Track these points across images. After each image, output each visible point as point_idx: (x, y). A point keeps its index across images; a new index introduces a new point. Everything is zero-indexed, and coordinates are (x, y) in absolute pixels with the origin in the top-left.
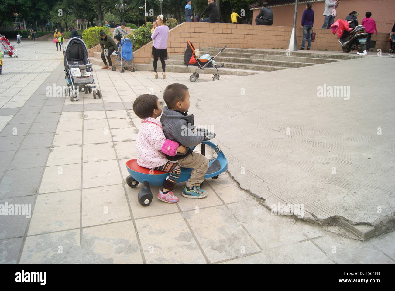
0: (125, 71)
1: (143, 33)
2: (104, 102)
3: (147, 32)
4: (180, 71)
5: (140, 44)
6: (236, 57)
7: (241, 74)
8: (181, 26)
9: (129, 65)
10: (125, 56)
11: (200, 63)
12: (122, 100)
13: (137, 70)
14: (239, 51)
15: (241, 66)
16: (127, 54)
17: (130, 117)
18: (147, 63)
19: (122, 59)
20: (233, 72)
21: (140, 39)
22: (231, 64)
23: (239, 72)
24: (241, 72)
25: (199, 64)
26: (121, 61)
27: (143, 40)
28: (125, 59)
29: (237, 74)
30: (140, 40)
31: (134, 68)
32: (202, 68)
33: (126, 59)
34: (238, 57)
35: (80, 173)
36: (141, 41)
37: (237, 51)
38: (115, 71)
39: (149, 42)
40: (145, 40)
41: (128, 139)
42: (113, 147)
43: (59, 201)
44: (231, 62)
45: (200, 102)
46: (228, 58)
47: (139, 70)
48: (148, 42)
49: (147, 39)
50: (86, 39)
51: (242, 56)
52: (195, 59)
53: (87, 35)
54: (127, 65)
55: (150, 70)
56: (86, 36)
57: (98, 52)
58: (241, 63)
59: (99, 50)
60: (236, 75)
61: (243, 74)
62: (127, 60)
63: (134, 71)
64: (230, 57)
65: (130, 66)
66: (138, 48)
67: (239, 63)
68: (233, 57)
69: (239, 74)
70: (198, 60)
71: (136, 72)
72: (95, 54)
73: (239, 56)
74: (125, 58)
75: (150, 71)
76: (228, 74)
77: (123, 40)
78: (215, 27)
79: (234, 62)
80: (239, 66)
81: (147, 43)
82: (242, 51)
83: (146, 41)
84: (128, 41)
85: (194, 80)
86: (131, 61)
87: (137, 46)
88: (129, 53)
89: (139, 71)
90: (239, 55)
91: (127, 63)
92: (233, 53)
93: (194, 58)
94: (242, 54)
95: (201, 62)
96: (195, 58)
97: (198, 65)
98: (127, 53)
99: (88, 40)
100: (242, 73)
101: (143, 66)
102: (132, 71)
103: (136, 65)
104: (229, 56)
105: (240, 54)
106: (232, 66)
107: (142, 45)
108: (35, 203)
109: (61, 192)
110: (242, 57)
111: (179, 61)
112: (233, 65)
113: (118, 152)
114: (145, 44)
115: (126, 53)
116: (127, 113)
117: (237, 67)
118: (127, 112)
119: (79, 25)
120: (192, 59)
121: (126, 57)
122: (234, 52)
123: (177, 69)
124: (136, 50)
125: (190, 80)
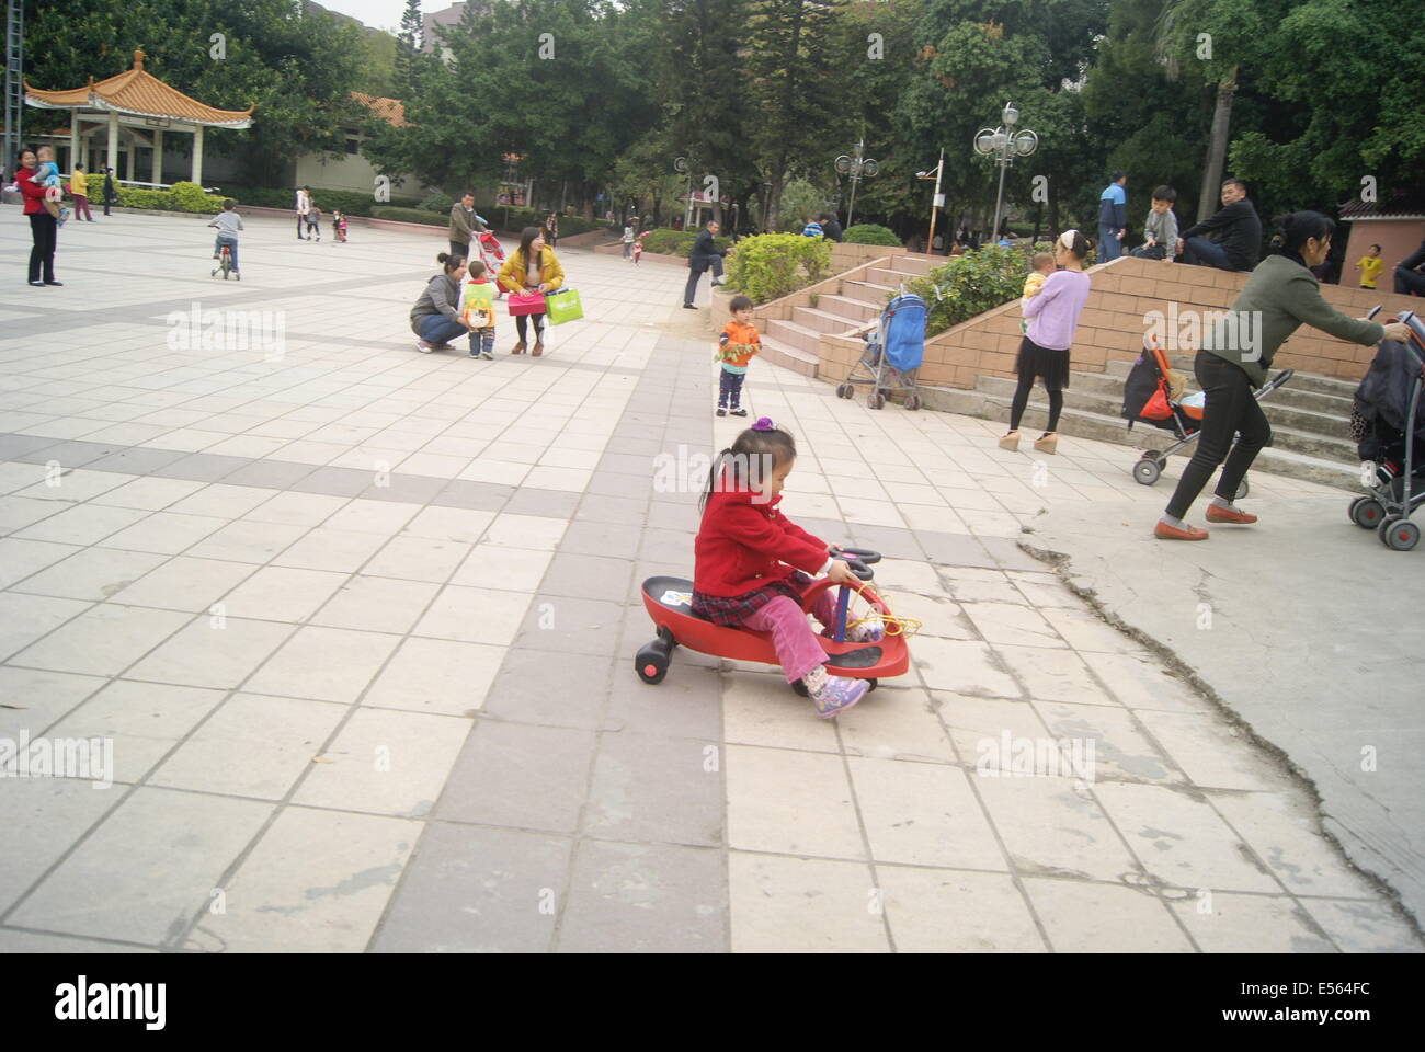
0: (887, 404)
1: (965, 279)
2: (848, 520)
3: (980, 280)
4: (1084, 432)
5: (949, 317)
6: (1309, 408)
7: (1328, 478)
8: (1106, 271)
9: (902, 386)
10: (893, 353)
11: (1181, 419)
12: (906, 522)
13: (924, 406)
14: (1322, 386)
15: (1330, 448)
16: (903, 347)
17: (953, 596)
18: (963, 386)
19: (885, 361)
20: (1296, 466)
21: (952, 301)
22: (1288, 435)
23: (1321, 469)
24: (1328, 472)
25: (1180, 425)
26: (879, 369)
27: (963, 305)
28: (895, 365)
29: (1310, 475)
30: (952, 303)
31: (916, 398)
32: (1188, 437)
33: (897, 365)
34: (1318, 410)
35: (847, 795)
36: (953, 307)
37: (1312, 384)
38: (849, 401)
39: (982, 312)
40: (969, 303)
41: (976, 686)
42: (932, 710)
43: (809, 895)
44: (1286, 425)
45: (1210, 581)
46: (1276, 410)
47: (934, 405)
48: (978, 314)
49: (978, 303)
50: (752, 272)
51: (1333, 407)
52: (1168, 404)
53: (756, 259)
54: (895, 385)
55: (973, 413)
56: (753, 263)
57: (782, 319)
58: (1327, 434)
59: (787, 315)
60: (1308, 480)
61: (1336, 480)
62: (899, 368)
63: (915, 408)
64: (1284, 404)
65: (905, 388)
66: (940, 330)
67: (1319, 432)
68: (1294, 405)
69: (1319, 477)
70: (1179, 409)
71: (921, 414)
72: (775, 325)
73: (1321, 407)
74: (894, 359)
75: (970, 415)
76: (1274, 472)
77: (901, 299)
78: (1235, 286)
79: (1301, 428)
80: (1320, 445)
81: (973, 315)
82: (1334, 389)
83: (973, 308)
84: (914, 302)
85: (1148, 479)
86: (910, 373)
87: (937, 324)
88: (910, 344)
89: (931, 409)
90: (1322, 404)
91: (899, 376)
92: (1297, 392)
93: (1163, 399)
94: (1334, 402)
95: (1186, 416)
96: (1167, 398)
97: (1174, 427)
98: (905, 343)
99: (756, 275)
100: (1331, 475)
101: (949, 394)
102: (909, 409)
103: (926, 389)
104: (1279, 403)
105: (1328, 400)
106: (1292, 441)
107: (953, 322)
108: (727, 881)
109: (805, 858)
110: (1331, 411)
111: (1085, 394)
112: (1298, 439)
113: (955, 734)
114: (967, 319)
115: (901, 344)
116: (936, 578)
117: (1313, 448)
118: (938, 573)
119: (695, 209)
120: (1156, 402)
121: (899, 358)
122: (1301, 389)
123: (1074, 423)
124: (932, 336)
125: (1135, 476)
